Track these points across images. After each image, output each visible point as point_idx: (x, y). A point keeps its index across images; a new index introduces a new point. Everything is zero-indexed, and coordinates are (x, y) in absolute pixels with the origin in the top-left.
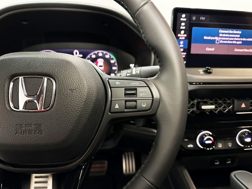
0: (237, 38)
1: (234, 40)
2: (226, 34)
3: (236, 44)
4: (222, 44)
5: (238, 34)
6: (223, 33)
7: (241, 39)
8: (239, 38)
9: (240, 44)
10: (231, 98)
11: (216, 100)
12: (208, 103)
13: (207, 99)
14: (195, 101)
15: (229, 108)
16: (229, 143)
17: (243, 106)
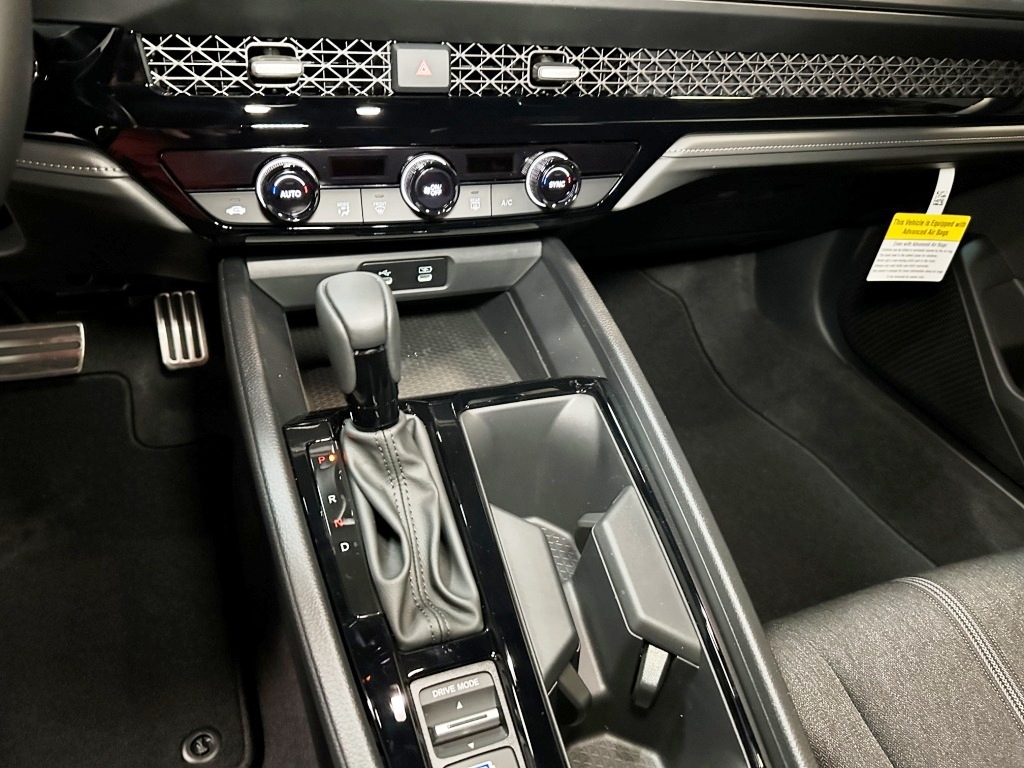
10: (385, 43)
11: (327, 47)
12: (297, 54)
13: (288, 41)
14: (242, 47)
15: (380, 80)
16: (377, 204)
17: (424, 71)
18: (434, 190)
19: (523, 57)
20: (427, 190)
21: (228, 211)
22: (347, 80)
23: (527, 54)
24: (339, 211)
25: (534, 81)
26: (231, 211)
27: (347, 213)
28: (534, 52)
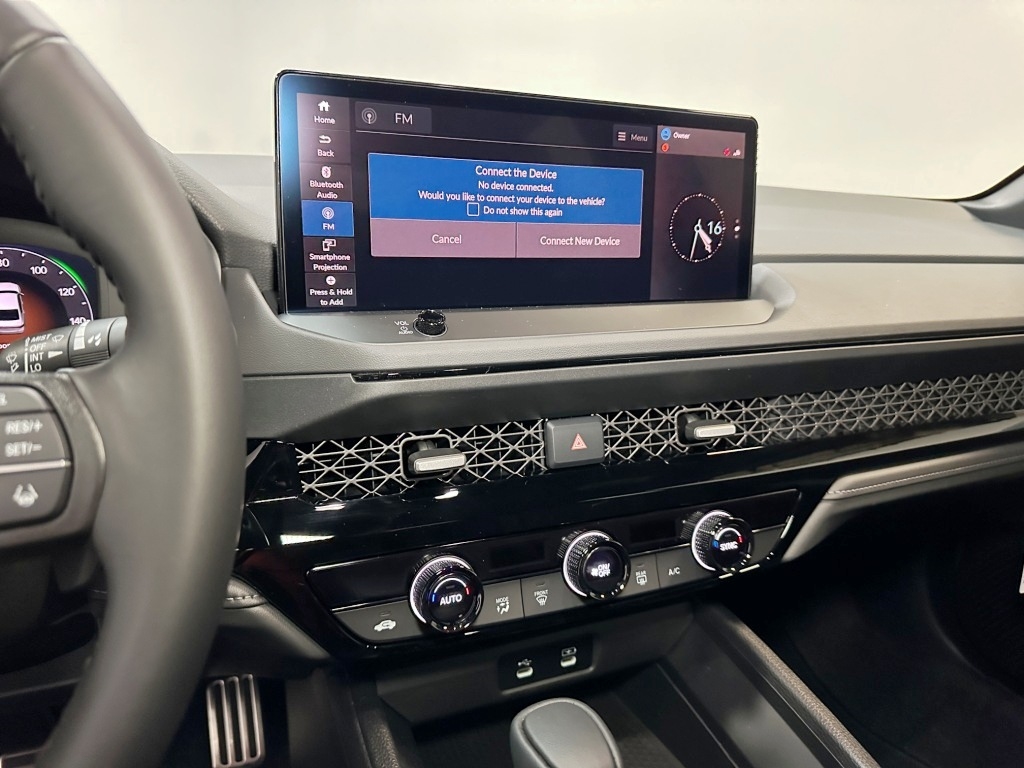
0: (544, 195)
1: (533, 205)
2: (501, 180)
3: (545, 219)
4: (490, 218)
5: (546, 182)
6: (490, 179)
7: (561, 201)
8: (551, 195)
9: (556, 219)
10: (536, 421)
11: (480, 432)
12: (451, 444)
13: (443, 432)
14: (396, 444)
15: (533, 458)
16: (538, 593)
17: (579, 444)
18: (602, 570)
19: (669, 417)
20: (594, 572)
21: (376, 628)
22: (501, 462)
23: (673, 415)
24: (498, 609)
25: (683, 439)
26: (379, 628)
27: (506, 610)
28: (681, 411)
